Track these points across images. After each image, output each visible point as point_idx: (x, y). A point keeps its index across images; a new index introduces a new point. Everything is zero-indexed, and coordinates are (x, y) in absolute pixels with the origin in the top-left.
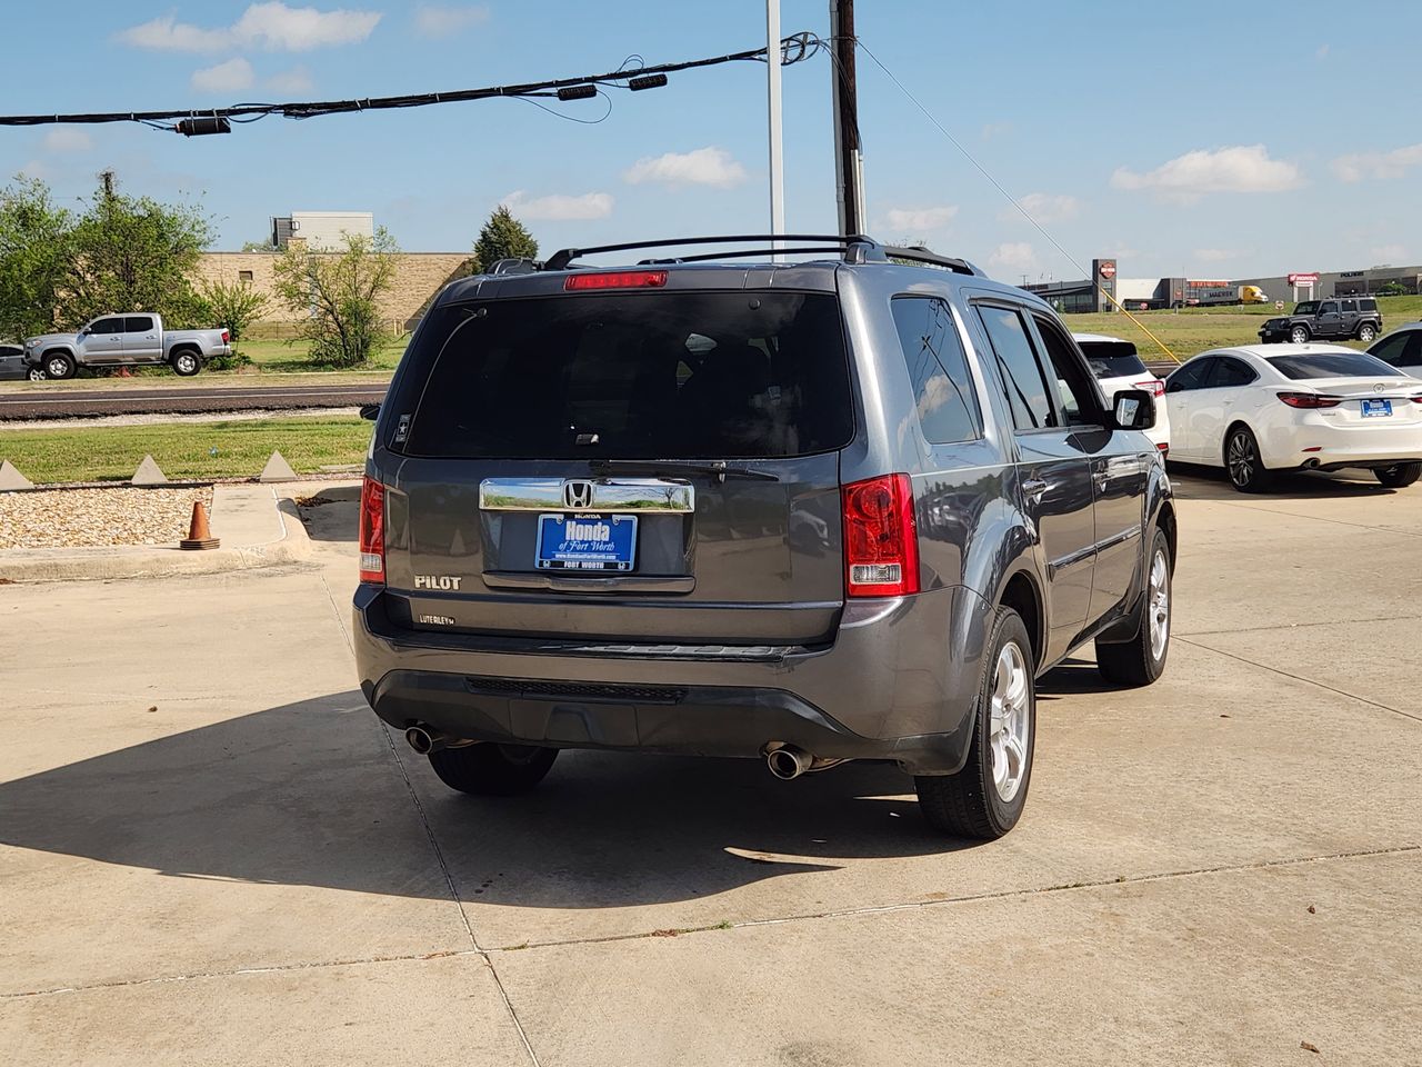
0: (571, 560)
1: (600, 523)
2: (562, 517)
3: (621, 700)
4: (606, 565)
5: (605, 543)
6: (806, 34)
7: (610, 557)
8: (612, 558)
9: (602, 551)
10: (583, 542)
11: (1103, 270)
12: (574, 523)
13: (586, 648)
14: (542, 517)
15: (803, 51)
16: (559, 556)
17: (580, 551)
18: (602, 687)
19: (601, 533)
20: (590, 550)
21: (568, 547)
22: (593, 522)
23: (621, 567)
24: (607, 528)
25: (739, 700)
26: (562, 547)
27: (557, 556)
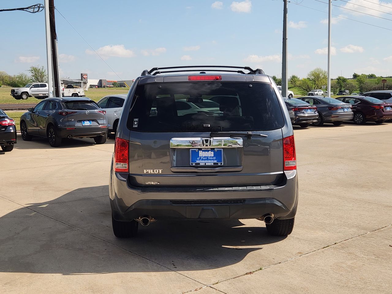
0: (202, 163)
1: (210, 151)
2: (198, 149)
3: (225, 204)
4: (214, 164)
5: (212, 157)
6: (40, 4)
7: (215, 161)
8: (216, 161)
9: (212, 160)
10: (205, 157)
11: (84, 77)
12: (202, 151)
13: (211, 189)
14: (191, 150)
15: (39, 9)
16: (197, 162)
17: (204, 160)
18: (218, 201)
19: (211, 154)
20: (207, 159)
21: (200, 159)
22: (208, 151)
23: (219, 164)
24: (213, 152)
25: (262, 202)
26: (198, 158)
27: (197, 161)
